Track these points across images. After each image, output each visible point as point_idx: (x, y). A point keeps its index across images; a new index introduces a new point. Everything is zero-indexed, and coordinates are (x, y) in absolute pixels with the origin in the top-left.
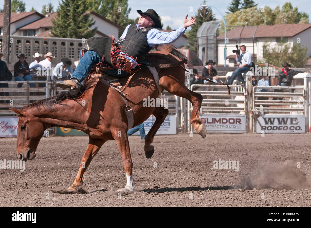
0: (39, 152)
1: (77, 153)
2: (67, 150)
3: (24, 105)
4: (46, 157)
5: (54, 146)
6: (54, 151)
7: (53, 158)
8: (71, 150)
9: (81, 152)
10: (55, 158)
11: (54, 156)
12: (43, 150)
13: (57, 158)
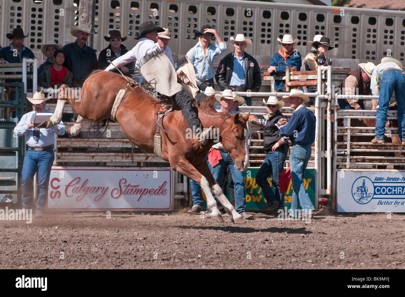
0: (155, 246)
1: (238, 249)
2: (215, 242)
3: (123, 142)
4: (170, 258)
5: (187, 234)
6: (186, 244)
7: (185, 260)
8: (224, 243)
9: (247, 247)
10: (190, 260)
11: (187, 254)
12: (163, 241)
13: (194, 259)
